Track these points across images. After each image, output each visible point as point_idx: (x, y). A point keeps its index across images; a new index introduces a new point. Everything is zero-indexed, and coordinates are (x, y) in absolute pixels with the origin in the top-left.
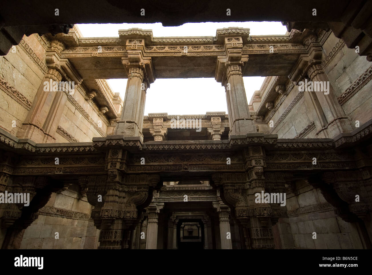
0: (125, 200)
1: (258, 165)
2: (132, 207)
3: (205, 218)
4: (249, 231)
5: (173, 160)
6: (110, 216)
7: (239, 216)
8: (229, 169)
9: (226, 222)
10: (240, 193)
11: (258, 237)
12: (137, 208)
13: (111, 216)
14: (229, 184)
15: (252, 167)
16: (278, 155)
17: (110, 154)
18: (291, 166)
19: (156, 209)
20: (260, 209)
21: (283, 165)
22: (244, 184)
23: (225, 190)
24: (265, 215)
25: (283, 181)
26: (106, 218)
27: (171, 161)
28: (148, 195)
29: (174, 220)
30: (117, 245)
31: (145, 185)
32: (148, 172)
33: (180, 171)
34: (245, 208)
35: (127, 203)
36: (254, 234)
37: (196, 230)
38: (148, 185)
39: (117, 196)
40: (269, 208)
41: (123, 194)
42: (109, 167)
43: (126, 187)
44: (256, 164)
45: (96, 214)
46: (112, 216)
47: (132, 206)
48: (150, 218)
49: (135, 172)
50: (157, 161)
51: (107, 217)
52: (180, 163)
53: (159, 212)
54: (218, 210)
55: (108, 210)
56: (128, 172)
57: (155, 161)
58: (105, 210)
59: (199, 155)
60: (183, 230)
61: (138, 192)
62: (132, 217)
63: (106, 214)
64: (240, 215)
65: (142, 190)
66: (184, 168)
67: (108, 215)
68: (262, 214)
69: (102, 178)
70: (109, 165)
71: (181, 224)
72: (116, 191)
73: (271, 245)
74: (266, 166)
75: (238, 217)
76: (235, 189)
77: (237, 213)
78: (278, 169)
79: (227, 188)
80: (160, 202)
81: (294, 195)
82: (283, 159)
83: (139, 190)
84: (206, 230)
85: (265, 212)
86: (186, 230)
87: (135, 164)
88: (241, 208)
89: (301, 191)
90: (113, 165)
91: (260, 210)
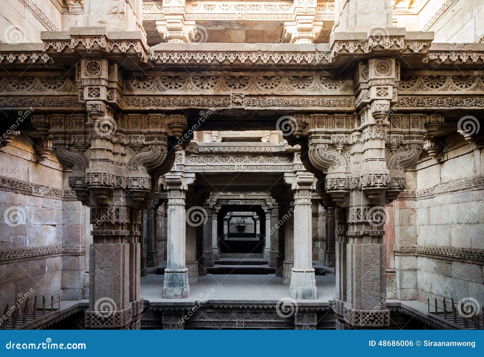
0: (126, 160)
1: (382, 97)
2: (141, 172)
3: (268, 203)
4: (344, 212)
5: (212, 86)
6: (102, 184)
7: (332, 189)
8: (323, 106)
9: (306, 206)
10: (337, 150)
11: (359, 221)
12: (150, 173)
13: (104, 183)
14: (321, 135)
15: (369, 101)
16: (424, 78)
17: (84, 69)
18: (445, 100)
19: (180, 184)
20: (370, 176)
21: (430, 99)
22: (348, 135)
23: (312, 145)
24: (376, 186)
25: (421, 130)
26: (96, 186)
27: (208, 88)
28: (167, 151)
29: (213, 206)
30: (122, 229)
31: (161, 133)
32: (163, 108)
33: (226, 108)
34: (343, 176)
35: (131, 164)
36: (353, 215)
37: (251, 224)
38: (166, 133)
39: (110, 151)
40: (386, 175)
41: (122, 150)
42: (86, 97)
43: (124, 135)
44: (378, 94)
45: (77, 181)
46: (107, 183)
47: (140, 169)
48: (171, 199)
49: (138, 108)
50: (180, 86)
51: (98, 185)
52: (227, 93)
53: (186, 188)
54: (293, 188)
55: (97, 173)
56: (124, 108)
57: (175, 88)
58: (93, 173)
59: (265, 77)
60: (228, 224)
61: (148, 145)
62: (142, 188)
63: (96, 180)
64: (334, 187)
65: (155, 143)
66: (235, 101)
67: (99, 183)
68: (372, 185)
69: (76, 119)
70: (86, 91)
71: (226, 214)
72: (107, 141)
73: (377, 232)
74: (395, 100)
75: (329, 190)
76: (329, 144)
77: (329, 183)
78: (419, 106)
79: (314, 141)
80: (187, 171)
81: (436, 163)
82: (432, 87)
83: (149, 142)
84: (268, 223)
85: (379, 181)
86: (232, 224)
87: (136, 93)
88: (337, 176)
89: (451, 155)
90: (94, 92)
91: (369, 178)
